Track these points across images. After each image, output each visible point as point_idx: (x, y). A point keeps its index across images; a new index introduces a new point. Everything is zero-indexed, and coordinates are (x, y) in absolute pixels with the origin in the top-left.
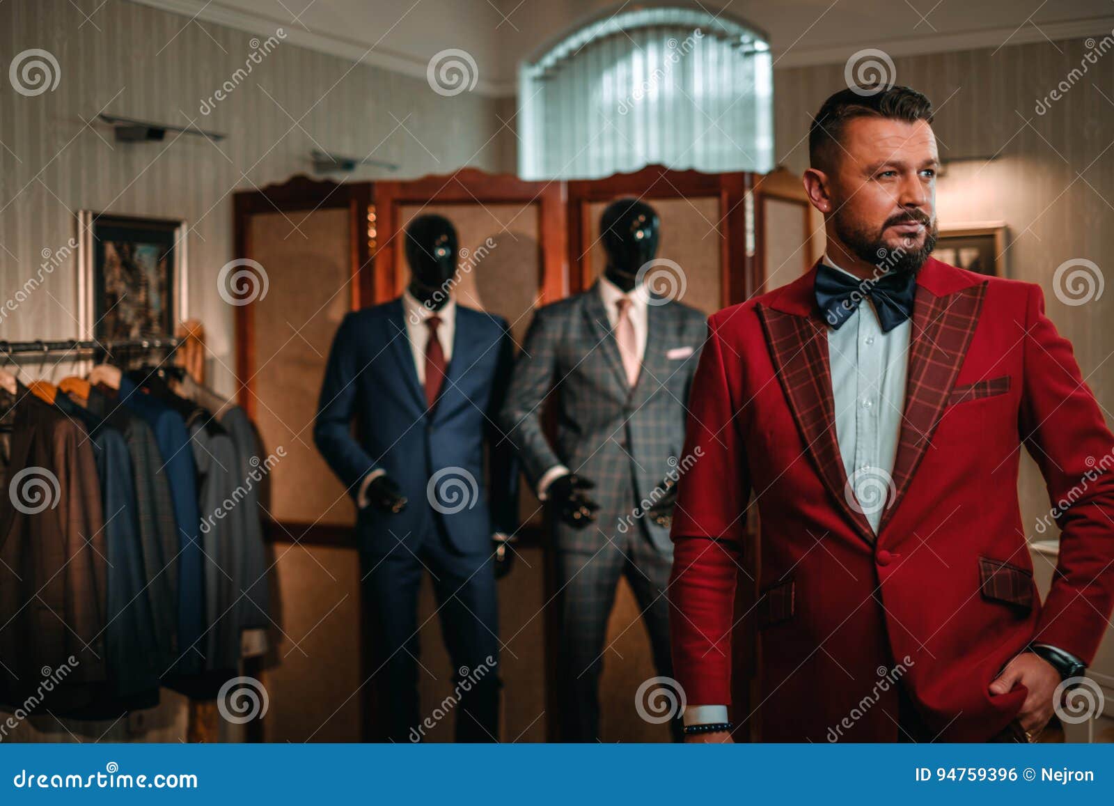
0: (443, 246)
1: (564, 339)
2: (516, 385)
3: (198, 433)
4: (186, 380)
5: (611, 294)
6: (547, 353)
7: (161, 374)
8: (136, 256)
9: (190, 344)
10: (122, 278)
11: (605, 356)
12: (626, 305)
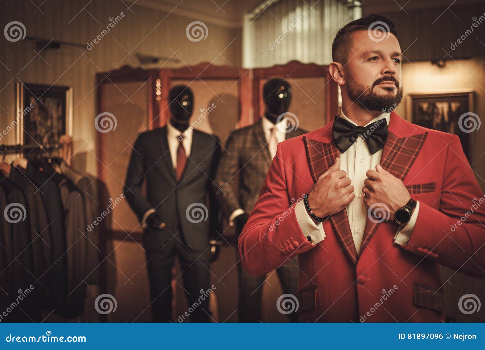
0: (186, 100)
1: (244, 148)
2: (220, 169)
3: (64, 191)
4: (62, 165)
5: (267, 125)
6: (236, 154)
7: (50, 161)
8: (46, 104)
9: (65, 147)
10: (39, 114)
11: (263, 156)
12: (274, 131)
